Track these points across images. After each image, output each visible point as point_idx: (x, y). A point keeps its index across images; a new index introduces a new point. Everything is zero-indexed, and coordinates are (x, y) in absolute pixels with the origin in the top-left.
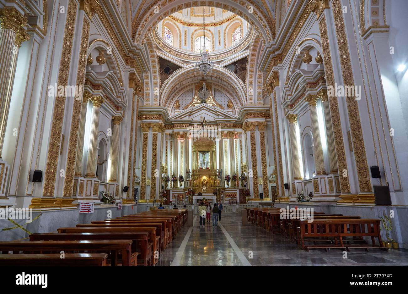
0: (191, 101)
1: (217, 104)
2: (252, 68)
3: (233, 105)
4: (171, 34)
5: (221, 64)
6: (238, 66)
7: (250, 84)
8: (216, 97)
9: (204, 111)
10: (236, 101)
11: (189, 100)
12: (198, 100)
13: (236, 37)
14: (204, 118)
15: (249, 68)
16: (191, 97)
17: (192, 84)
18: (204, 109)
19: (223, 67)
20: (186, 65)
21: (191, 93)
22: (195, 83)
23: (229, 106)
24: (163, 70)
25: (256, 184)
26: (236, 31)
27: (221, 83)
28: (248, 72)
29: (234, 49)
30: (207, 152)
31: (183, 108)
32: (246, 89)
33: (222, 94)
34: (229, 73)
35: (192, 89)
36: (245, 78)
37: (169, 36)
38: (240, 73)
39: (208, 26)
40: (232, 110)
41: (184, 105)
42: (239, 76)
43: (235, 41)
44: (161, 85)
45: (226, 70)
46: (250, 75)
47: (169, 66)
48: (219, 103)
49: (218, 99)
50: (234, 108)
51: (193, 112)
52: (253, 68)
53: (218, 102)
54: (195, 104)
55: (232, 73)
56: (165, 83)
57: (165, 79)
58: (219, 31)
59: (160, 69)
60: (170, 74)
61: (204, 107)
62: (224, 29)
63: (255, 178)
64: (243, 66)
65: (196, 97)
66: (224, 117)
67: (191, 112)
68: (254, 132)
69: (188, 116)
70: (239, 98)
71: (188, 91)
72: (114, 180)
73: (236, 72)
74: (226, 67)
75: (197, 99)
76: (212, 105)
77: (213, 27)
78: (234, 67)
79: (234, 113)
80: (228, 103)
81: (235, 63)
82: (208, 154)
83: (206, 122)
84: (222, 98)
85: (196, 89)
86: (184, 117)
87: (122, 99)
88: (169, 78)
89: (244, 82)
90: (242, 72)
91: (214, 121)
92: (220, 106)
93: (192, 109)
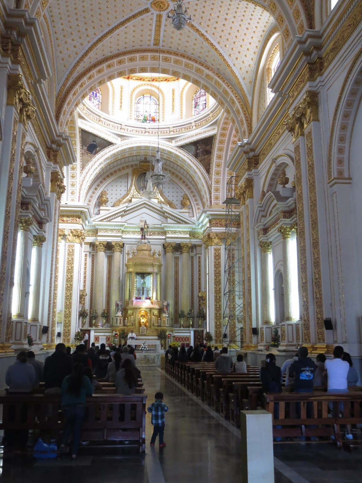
0: (125, 193)
1: (165, 200)
2: (220, 153)
3: (190, 202)
4: (99, 90)
5: (173, 141)
6: (199, 147)
7: (216, 175)
8: (164, 188)
9: (144, 210)
10: (194, 196)
11: (123, 190)
12: (137, 193)
13: (198, 101)
14: (146, 222)
15: (215, 152)
16: (125, 186)
17: (128, 167)
18: (145, 207)
19: (178, 147)
20: (121, 141)
21: (126, 180)
22: (132, 166)
23: (183, 205)
24: (86, 148)
25: (218, 324)
26: (199, 93)
27: (173, 168)
28: (215, 157)
29: (195, 122)
30: (149, 274)
31: (112, 204)
32: (210, 182)
33: (173, 184)
34: (186, 157)
35: (128, 174)
36: (209, 165)
37: (96, 94)
38: (203, 157)
39: (156, 81)
40: (187, 211)
41: (114, 198)
42: (201, 161)
43: (197, 107)
44: (82, 169)
45: (182, 151)
46: (217, 163)
47: (95, 142)
48: (169, 198)
49: (166, 192)
50: (192, 207)
51: (128, 210)
52: (222, 153)
53: (167, 196)
54: (131, 198)
55: (190, 157)
56: (87, 168)
57: (88, 161)
58: (173, 91)
59: (82, 146)
60: (96, 153)
61: (145, 203)
62: (181, 89)
63: (218, 315)
64: (208, 148)
65: (133, 187)
66: (175, 221)
67: (125, 211)
68: (219, 248)
69: (121, 217)
70: (199, 192)
71: (120, 177)
72: (35, 319)
73: (196, 156)
74: (182, 147)
75: (135, 191)
76: (158, 202)
77: (165, 83)
78: (193, 148)
79: (191, 215)
80: (182, 200)
81: (195, 144)
82: (150, 276)
83: (148, 227)
84: (173, 190)
85: (133, 175)
86: (113, 219)
87: (46, 212)
88: (94, 160)
89: (208, 171)
90: (206, 156)
91: (159, 226)
92: (171, 204)
93: (127, 207)
